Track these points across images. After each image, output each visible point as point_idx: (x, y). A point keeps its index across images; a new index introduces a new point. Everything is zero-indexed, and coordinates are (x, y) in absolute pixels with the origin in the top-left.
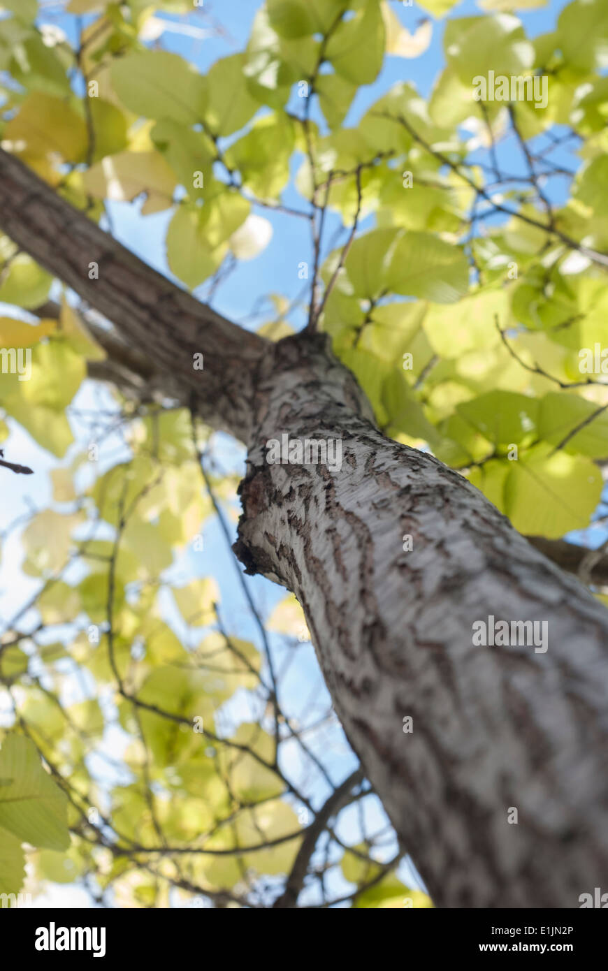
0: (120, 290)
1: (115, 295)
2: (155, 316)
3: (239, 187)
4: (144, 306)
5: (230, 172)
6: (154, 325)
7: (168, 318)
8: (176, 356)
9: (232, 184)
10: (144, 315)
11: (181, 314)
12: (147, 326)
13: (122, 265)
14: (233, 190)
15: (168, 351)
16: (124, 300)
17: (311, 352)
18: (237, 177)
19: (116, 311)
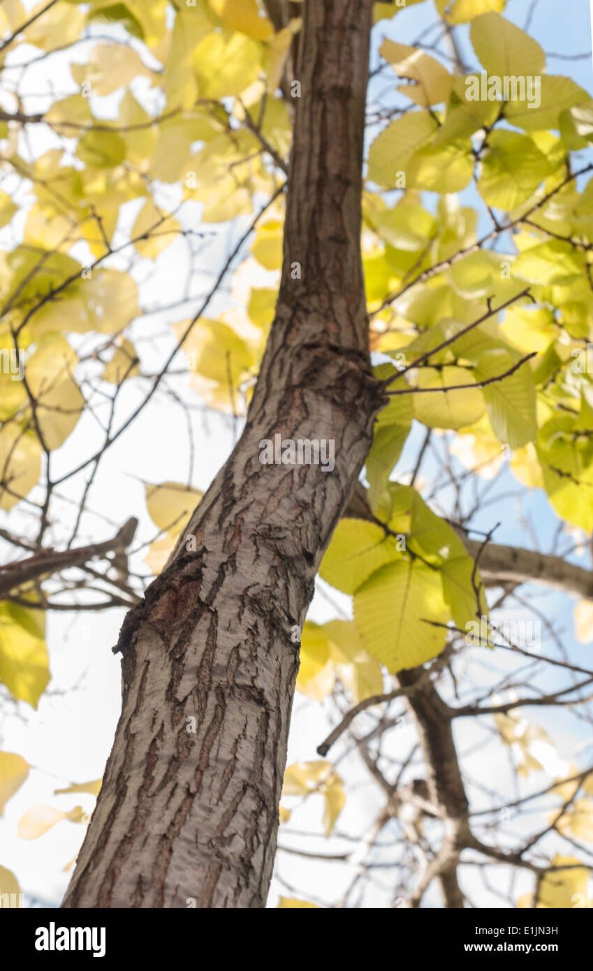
0: (323, 130)
1: (316, 128)
2: (321, 183)
3: (478, 159)
4: (323, 166)
5: (485, 145)
6: (313, 189)
7: (326, 199)
8: (299, 232)
9: (475, 153)
10: (316, 174)
11: (338, 208)
12: (308, 183)
13: (346, 112)
14: (472, 157)
15: (299, 219)
16: (317, 140)
17: (363, 406)
18: (483, 154)
19: (304, 140)
